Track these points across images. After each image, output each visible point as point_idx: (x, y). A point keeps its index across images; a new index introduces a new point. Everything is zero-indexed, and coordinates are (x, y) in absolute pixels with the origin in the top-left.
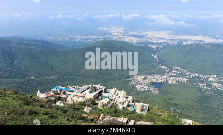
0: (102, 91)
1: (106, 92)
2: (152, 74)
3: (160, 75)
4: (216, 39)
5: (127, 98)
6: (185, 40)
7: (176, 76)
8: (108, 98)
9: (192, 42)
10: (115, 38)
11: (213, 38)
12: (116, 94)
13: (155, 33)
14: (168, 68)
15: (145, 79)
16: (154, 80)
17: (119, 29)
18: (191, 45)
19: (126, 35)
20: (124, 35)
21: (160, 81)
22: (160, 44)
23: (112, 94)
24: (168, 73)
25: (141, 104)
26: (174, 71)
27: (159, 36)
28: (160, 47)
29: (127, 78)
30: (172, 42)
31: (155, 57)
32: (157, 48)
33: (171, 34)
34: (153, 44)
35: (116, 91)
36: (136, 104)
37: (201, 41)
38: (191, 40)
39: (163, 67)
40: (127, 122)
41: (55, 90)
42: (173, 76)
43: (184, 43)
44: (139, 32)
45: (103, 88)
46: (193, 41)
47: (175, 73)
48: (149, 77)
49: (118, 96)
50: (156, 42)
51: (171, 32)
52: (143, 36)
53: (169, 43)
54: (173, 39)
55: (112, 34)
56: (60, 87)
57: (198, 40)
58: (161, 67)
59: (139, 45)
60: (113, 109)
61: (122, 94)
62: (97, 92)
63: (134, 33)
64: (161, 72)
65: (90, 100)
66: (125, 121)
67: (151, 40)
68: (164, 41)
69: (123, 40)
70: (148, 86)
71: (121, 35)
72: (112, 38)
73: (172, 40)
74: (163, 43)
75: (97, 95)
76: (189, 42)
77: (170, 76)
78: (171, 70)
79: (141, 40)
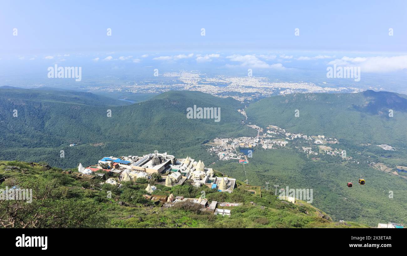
0: (170, 162)
1: (175, 163)
2: (239, 136)
3: (250, 138)
4: (323, 87)
5: (206, 171)
6: (283, 89)
7: (271, 139)
8: (179, 171)
9: (293, 92)
10: (187, 88)
11: (320, 86)
12: (190, 166)
13: (243, 79)
14: (261, 127)
15: (230, 143)
16: (243, 144)
17: (193, 75)
18: (291, 96)
19: (202, 84)
20: (199, 83)
21: (250, 146)
22: (249, 94)
23: (185, 165)
24: (261, 134)
25: (226, 178)
26: (269, 132)
27: (248, 84)
28: (249, 99)
29: (204, 143)
30: (265, 92)
31: (243, 113)
32: (245, 101)
33: (264, 81)
34: (240, 95)
35: (190, 161)
36: (219, 178)
37: (304, 90)
38: (290, 89)
39: (254, 127)
40: (207, 205)
41: (104, 162)
42: (268, 138)
43: (282, 92)
44: (221, 79)
45: (171, 158)
46: (293, 90)
47: (270, 134)
48: (236, 141)
49: (194, 168)
50: (244, 92)
51: (264, 78)
52: (225, 85)
53: (261, 94)
54: (267, 88)
55: (182, 83)
56: (111, 157)
57: (299, 89)
58: (251, 126)
59: (220, 96)
60: (187, 187)
61: (199, 165)
62: (163, 164)
63: (213, 80)
64: (252, 134)
65: (154, 175)
66: (204, 203)
67: (236, 90)
68: (254, 91)
69: (199, 90)
70: (235, 153)
71: (195, 83)
72: (183, 87)
73: (266, 89)
74: (254, 94)
75: (164, 168)
76: (288, 92)
77: (264, 139)
78: (265, 131)
79: (223, 90)
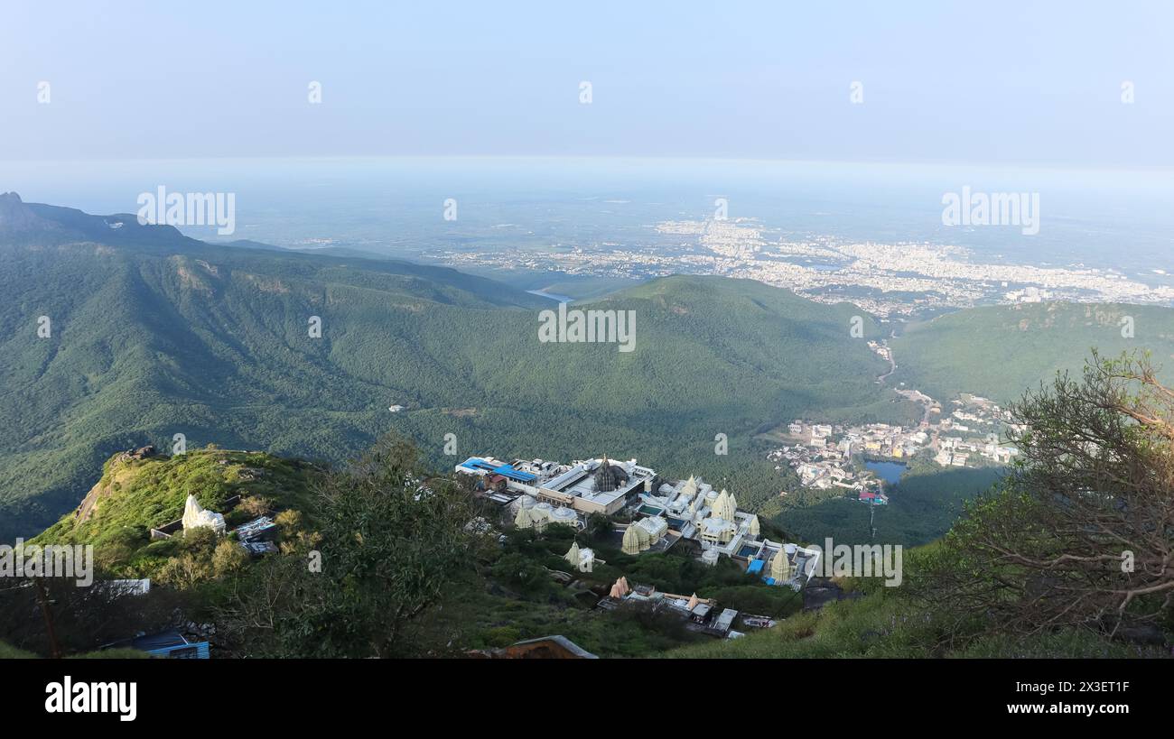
0: (641, 488)
1: (656, 492)
2: (865, 420)
3: (899, 429)
4: (1153, 285)
5: (738, 520)
6: (1014, 286)
7: (965, 437)
8: (664, 515)
9: (1046, 295)
10: (722, 267)
11: (1142, 281)
12: (699, 501)
13: (890, 250)
14: (935, 398)
15: (835, 439)
16: (876, 446)
17: (744, 232)
18: (1038, 309)
19: (767, 258)
20: (758, 256)
21: (898, 453)
22: (908, 297)
23: (683, 500)
24: (935, 419)
25: (790, 548)
26: (958, 414)
27: (903, 265)
28: (907, 310)
29: (759, 432)
30: (957, 292)
31: (884, 352)
32: (893, 315)
33: (953, 256)
34: (878, 295)
35: (699, 490)
36: (773, 545)
37: (1085, 292)
38: (1040, 287)
39: (917, 395)
40: (709, 617)
41: (469, 471)
42: (955, 434)
43: (1012, 296)
44: (823, 246)
45: (648, 475)
46: (1050, 289)
47: (963, 423)
48: (853, 434)
49: (706, 511)
50: (893, 288)
51: (958, 250)
52: (839, 263)
53: (944, 297)
54: (964, 280)
55: (709, 252)
56: (488, 460)
57: (1069, 289)
58: (906, 393)
59: (819, 299)
60: (679, 561)
61: (722, 503)
62: (623, 490)
63: (801, 248)
64: (906, 416)
65: (595, 519)
66: (701, 611)
67: (868, 282)
68: (925, 286)
69: (755, 276)
70: (848, 469)
71: (745, 256)
72: (711, 266)
73: (961, 283)
74: (921, 295)
75: (624, 502)
76: (1033, 297)
77: (944, 435)
78: (948, 411)
79: (828, 278)
